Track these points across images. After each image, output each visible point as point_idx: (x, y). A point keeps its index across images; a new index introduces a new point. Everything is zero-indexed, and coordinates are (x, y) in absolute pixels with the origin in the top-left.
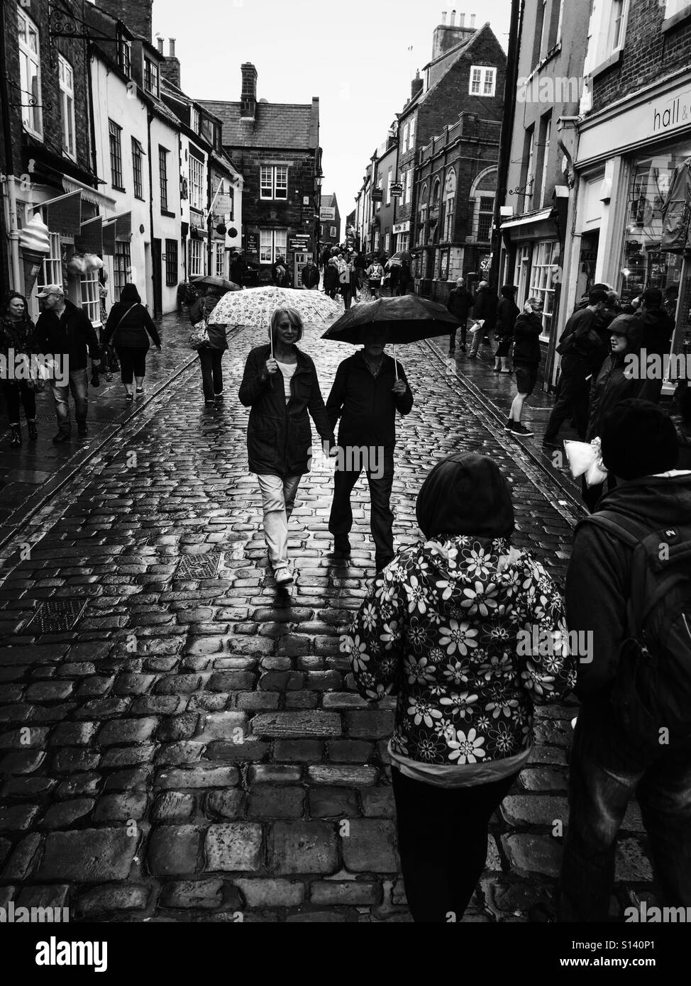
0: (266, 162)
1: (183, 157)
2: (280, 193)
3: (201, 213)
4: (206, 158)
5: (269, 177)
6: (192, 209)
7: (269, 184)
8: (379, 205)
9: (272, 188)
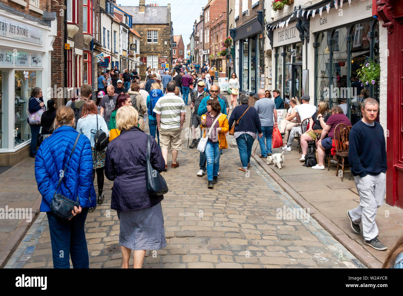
0: (149, 29)
1: (121, 33)
2: (155, 40)
3: (126, 51)
4: (128, 32)
5: (151, 34)
6: (123, 50)
7: (151, 37)
8: (198, 42)
9: (152, 38)
